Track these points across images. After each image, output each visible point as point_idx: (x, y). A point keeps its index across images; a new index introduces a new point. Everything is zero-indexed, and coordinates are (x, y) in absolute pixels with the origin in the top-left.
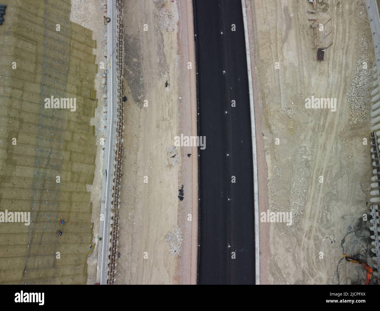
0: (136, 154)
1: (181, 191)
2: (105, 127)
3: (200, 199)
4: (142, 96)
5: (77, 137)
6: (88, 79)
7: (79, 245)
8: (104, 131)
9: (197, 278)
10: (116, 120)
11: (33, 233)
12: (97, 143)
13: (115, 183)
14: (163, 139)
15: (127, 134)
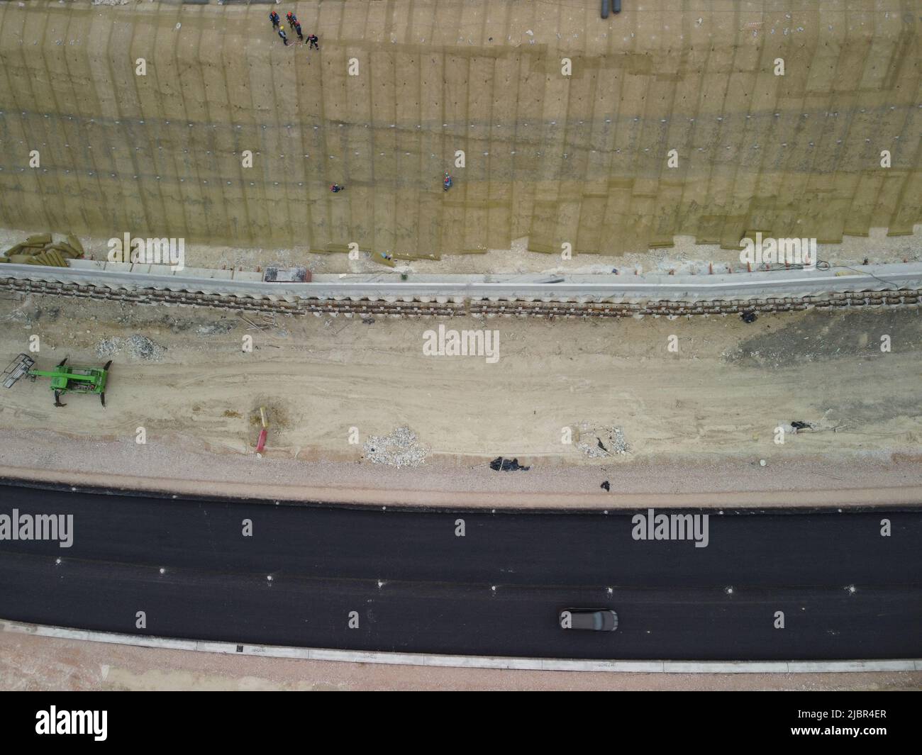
0: (604, 352)
1: (513, 465)
2: (671, 273)
3: (493, 511)
4: (762, 361)
5: (643, 207)
6: (798, 222)
7: (393, 232)
8: (660, 270)
9: (313, 503)
10: (692, 296)
11: (420, 132)
12: (629, 254)
13: (532, 304)
14: (647, 418)
15: (656, 327)
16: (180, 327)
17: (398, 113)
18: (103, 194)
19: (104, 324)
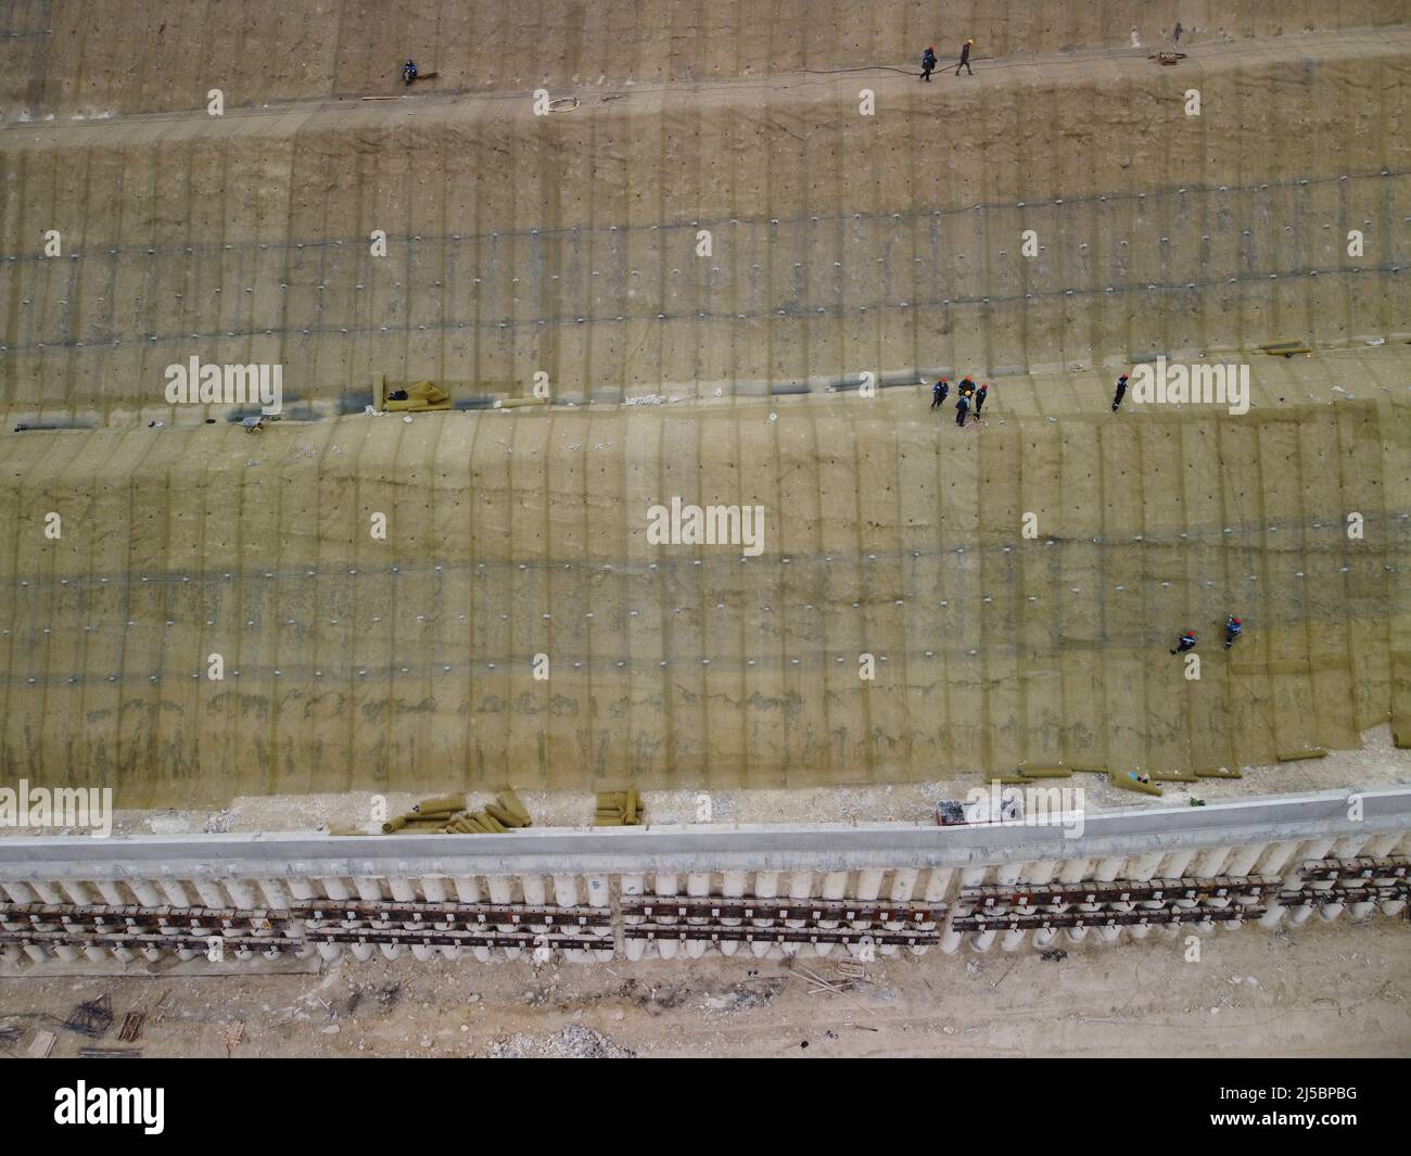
16: (661, 1002)
17: (1147, 516)
18: (593, 702)
19: (498, 1009)
